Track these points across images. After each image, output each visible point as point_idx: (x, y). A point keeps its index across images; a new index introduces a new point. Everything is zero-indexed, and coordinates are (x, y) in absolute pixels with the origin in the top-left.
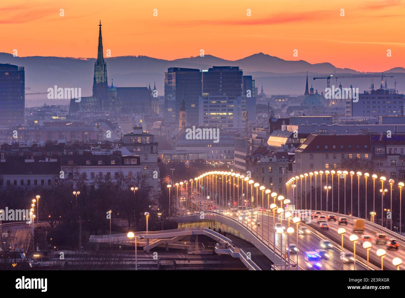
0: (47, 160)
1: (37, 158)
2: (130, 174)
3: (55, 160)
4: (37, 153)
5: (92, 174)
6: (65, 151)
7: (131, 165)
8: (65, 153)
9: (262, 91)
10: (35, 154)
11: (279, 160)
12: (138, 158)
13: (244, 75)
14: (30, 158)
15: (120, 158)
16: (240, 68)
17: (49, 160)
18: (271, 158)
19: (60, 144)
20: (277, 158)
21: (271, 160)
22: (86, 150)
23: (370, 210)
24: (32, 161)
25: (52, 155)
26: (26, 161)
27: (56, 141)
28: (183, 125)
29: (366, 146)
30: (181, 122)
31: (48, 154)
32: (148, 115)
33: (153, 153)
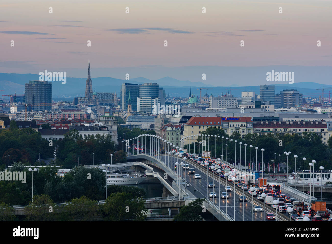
0: (62, 128)
1: (57, 127)
2: (104, 135)
3: (67, 128)
4: (57, 124)
5: (85, 135)
6: (71, 124)
7: (104, 131)
8: (71, 125)
9: (168, 95)
10: (56, 125)
11: (176, 129)
12: (107, 128)
13: (159, 87)
14: (54, 127)
15: (98, 127)
16: (157, 84)
17: (63, 128)
18: (172, 128)
19: (69, 120)
20: (176, 128)
21: (172, 129)
22: (82, 123)
23: (221, 154)
24: (55, 128)
25: (65, 126)
26: (52, 128)
27: (67, 119)
28: (129, 111)
29: (219, 123)
30: (128, 110)
31: (63, 125)
32: (112, 106)
33: (115, 125)
